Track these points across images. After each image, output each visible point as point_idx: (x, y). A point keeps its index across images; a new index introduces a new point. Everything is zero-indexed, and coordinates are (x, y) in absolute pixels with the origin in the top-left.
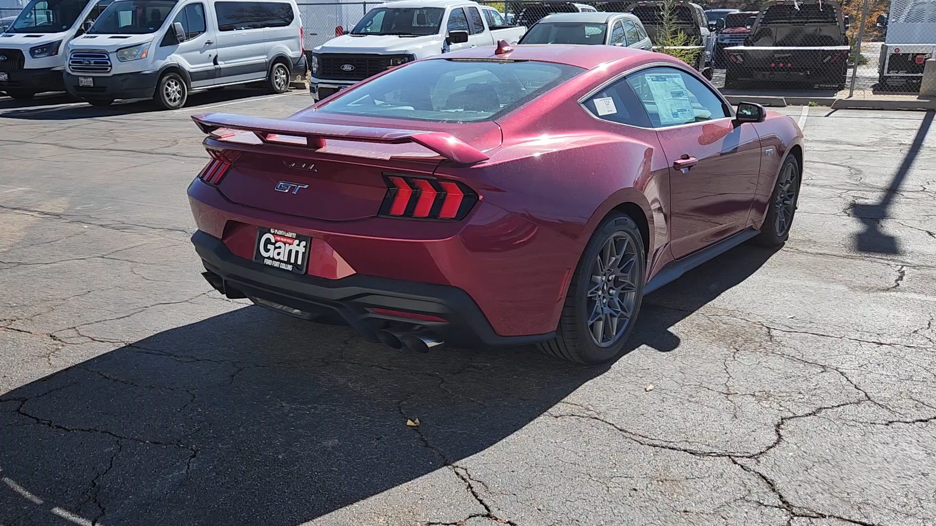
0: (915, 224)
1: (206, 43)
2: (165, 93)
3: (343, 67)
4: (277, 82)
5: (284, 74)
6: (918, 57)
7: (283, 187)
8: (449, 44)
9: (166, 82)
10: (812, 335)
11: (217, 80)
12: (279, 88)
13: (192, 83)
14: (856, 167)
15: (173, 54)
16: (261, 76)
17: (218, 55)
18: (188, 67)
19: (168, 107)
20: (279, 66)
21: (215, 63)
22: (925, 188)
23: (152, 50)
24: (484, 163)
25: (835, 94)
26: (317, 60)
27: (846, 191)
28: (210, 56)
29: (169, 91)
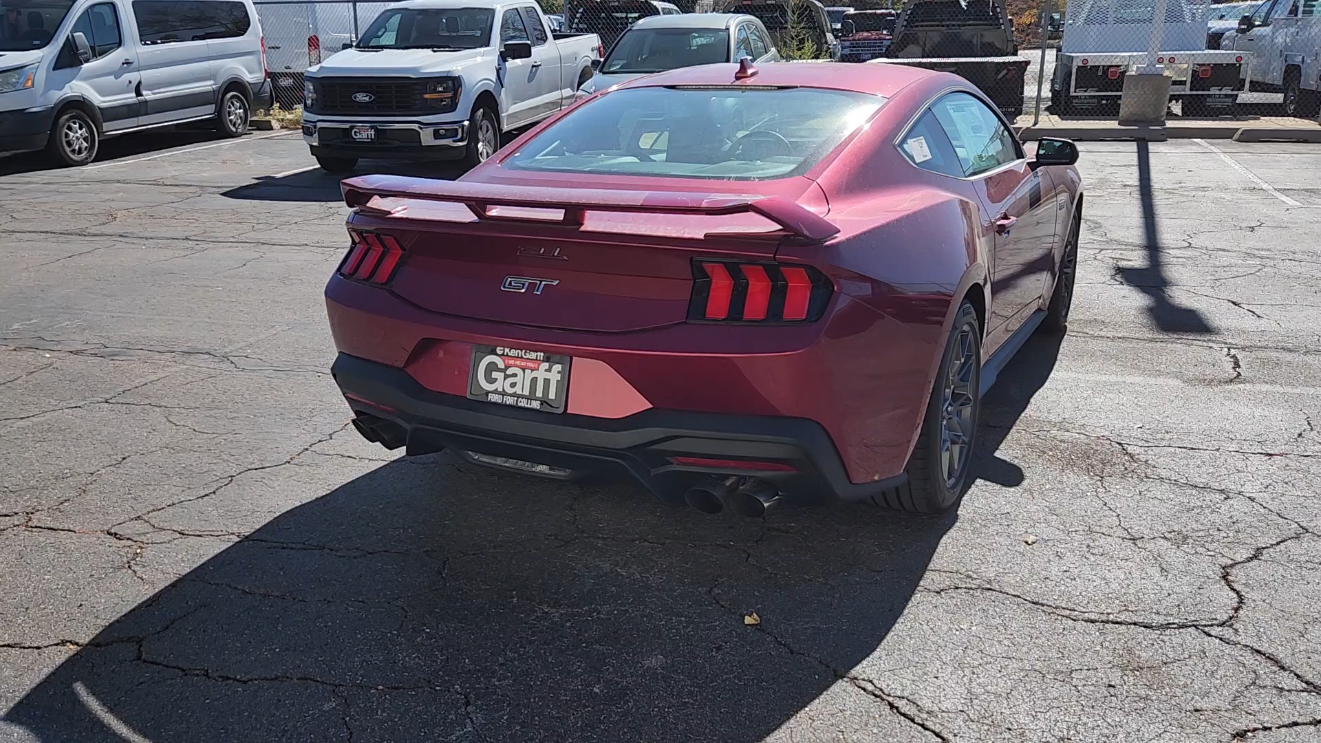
0: (1210, 292)
1: (123, 64)
2: (64, 140)
3: (355, 97)
4: (231, 121)
5: (240, 108)
6: (1112, 69)
7: (516, 285)
8: (505, 60)
9: (64, 125)
10: (1180, 450)
11: (143, 120)
12: (234, 130)
13: (104, 124)
14: (1091, 218)
15: (74, 81)
16: (205, 112)
17: (143, 81)
18: (98, 100)
19: (71, 162)
20: (233, 97)
21: (138, 94)
22: (1190, 244)
23: (41, 76)
24: (836, 237)
25: (1015, 121)
26: (311, 87)
27: (1098, 251)
28: (130, 82)
29: (71, 137)
